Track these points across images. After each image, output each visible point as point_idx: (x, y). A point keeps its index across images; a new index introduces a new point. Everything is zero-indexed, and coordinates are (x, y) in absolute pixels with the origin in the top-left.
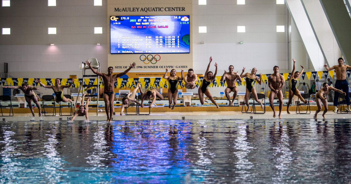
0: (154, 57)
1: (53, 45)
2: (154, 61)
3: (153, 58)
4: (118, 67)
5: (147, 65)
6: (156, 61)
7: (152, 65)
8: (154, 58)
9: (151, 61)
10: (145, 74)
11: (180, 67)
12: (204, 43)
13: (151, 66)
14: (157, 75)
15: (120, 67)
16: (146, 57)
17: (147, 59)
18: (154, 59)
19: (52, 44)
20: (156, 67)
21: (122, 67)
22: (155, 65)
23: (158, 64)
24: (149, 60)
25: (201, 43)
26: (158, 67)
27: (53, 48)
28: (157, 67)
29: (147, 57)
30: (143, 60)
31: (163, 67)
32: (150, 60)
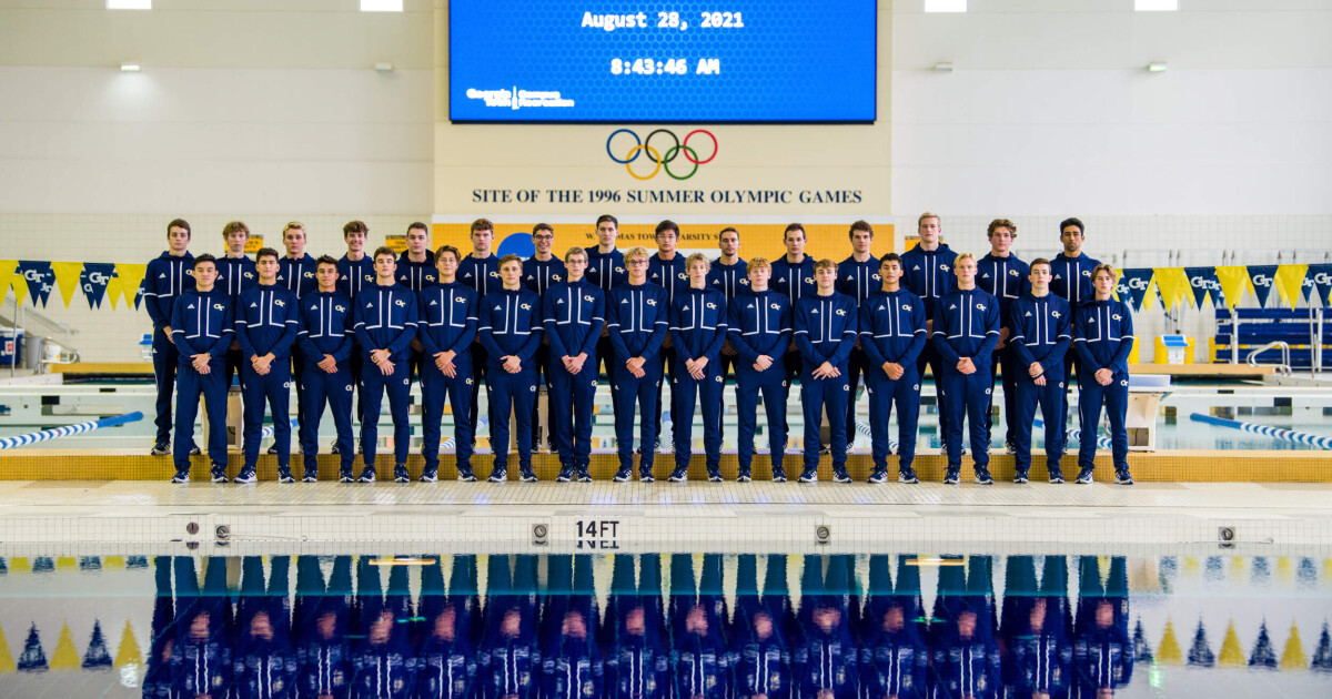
0: (681, 143)
1: (136, 68)
2: (681, 165)
3: (678, 147)
4: (490, 196)
5: (645, 187)
6: (693, 165)
7: (674, 186)
8: (685, 148)
9: (665, 162)
10: (636, 233)
11: (824, 196)
12: (950, 70)
13: (665, 189)
14: (696, 237)
15: (499, 196)
16: (639, 143)
17: (643, 151)
18: (681, 150)
19: (129, 60)
20: (693, 197)
21: (513, 196)
22: (689, 186)
23: (705, 180)
24: (656, 161)
25: (933, 69)
26: (707, 197)
27: (132, 86)
28: (699, 197)
29: (643, 143)
30: (624, 159)
31: (732, 196)
32: (662, 159)
